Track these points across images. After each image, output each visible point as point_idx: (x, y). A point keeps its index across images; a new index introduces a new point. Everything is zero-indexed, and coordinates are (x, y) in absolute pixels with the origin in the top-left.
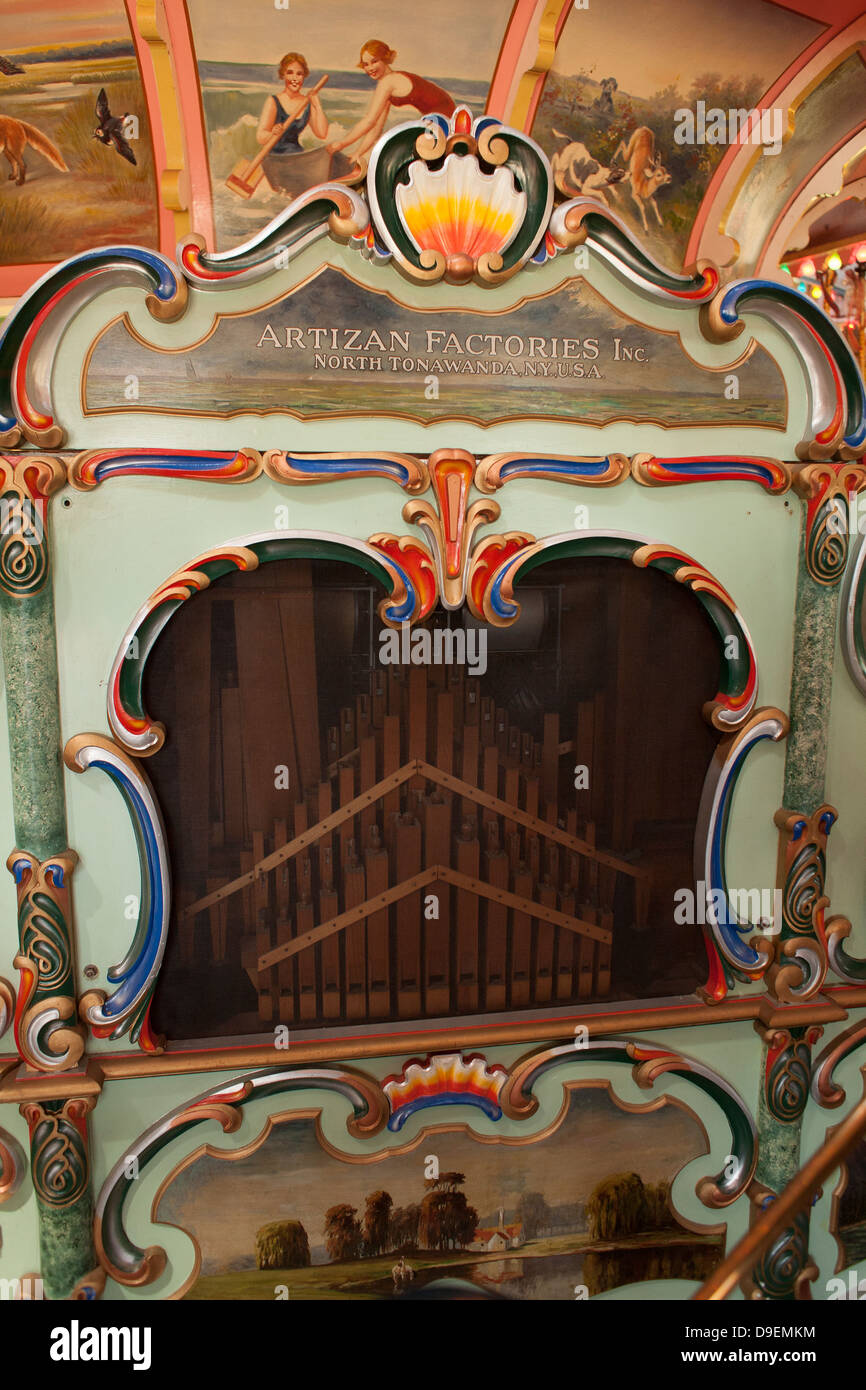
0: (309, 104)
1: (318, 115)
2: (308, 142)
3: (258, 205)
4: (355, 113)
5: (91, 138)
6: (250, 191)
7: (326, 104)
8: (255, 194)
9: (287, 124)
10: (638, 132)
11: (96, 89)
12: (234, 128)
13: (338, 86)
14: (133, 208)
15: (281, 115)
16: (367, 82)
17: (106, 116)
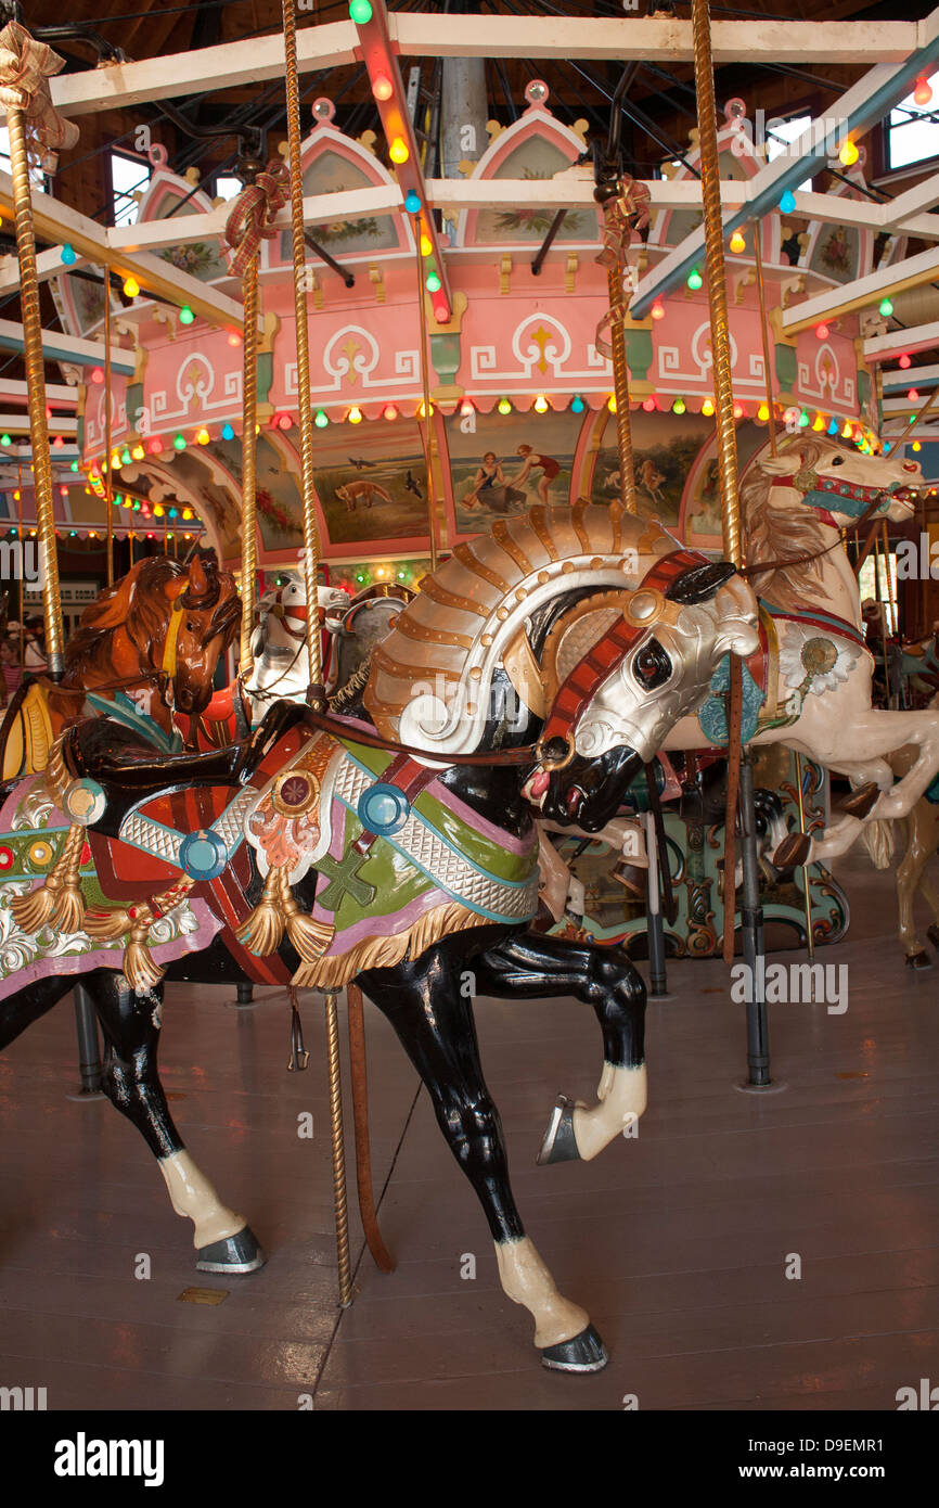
0: (496, 470)
1: (500, 474)
2: (496, 484)
3: (475, 511)
4: (515, 471)
5: (402, 488)
6: (471, 506)
7: (503, 469)
8: (474, 507)
9: (487, 478)
10: (645, 463)
11: (407, 470)
12: (465, 481)
13: (509, 462)
14: (421, 516)
15: (484, 475)
16: (521, 459)
17: (410, 480)
